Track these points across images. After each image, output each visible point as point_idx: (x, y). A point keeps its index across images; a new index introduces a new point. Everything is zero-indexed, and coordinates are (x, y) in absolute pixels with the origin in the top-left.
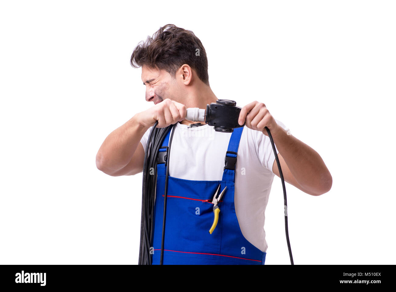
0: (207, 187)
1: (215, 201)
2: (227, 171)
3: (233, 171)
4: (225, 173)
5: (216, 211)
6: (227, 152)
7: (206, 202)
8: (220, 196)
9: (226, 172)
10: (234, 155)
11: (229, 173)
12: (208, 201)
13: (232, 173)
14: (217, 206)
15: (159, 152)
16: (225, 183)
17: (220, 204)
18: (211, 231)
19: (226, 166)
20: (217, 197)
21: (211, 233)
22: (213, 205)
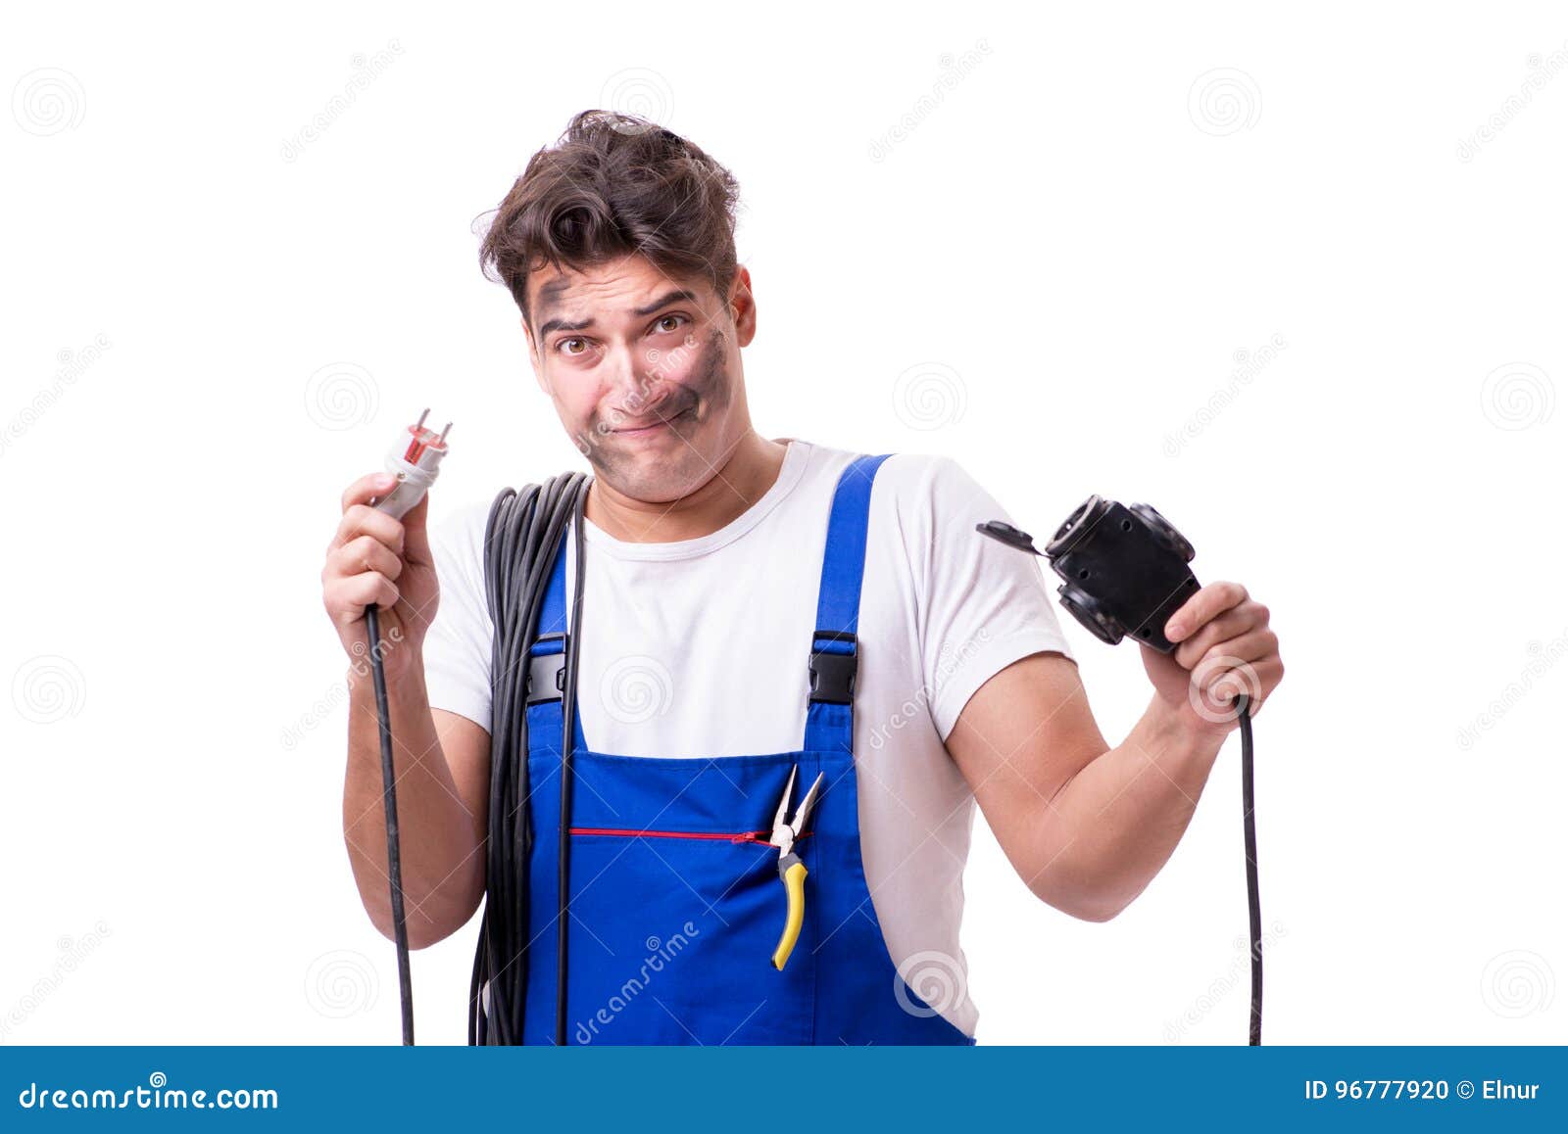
0: (745, 782)
1: (783, 836)
2: (821, 708)
3: (847, 709)
4: (813, 721)
5: (793, 876)
6: (817, 636)
7: (748, 842)
8: (801, 813)
9: (818, 712)
10: (843, 645)
11: (832, 717)
12: (758, 837)
13: (842, 718)
14: (794, 856)
15: (531, 656)
16: (818, 757)
17: (803, 846)
18: (781, 956)
19: (813, 689)
20: (788, 821)
21: (780, 966)
22: (778, 850)
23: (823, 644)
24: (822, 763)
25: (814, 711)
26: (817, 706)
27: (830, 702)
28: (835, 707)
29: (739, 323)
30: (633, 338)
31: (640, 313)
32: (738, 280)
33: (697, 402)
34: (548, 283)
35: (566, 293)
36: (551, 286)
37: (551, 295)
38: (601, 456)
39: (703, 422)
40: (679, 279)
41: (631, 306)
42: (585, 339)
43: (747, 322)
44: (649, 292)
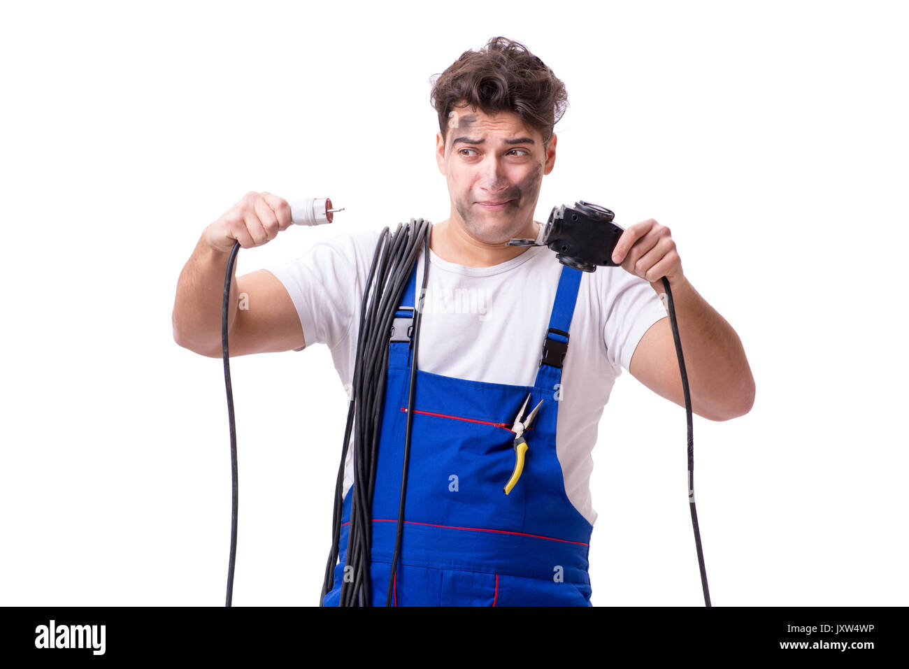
1: (518, 428)
2: (546, 368)
3: (559, 370)
4: (540, 373)
5: (521, 448)
6: (549, 331)
7: (501, 427)
8: (529, 418)
9: (544, 370)
10: (562, 338)
11: (551, 373)
12: (506, 426)
13: (556, 374)
14: (523, 439)
15: (394, 317)
16: (541, 391)
17: (528, 435)
18: (508, 488)
19: (544, 357)
20: (523, 420)
21: (507, 493)
22: (515, 434)
23: (553, 335)
24: (543, 395)
25: (542, 368)
26: (545, 366)
27: (552, 366)
28: (554, 369)
29: (547, 162)
30: (500, 156)
31: (507, 142)
32: (552, 141)
33: (520, 197)
34: (465, 117)
35: (473, 124)
36: (466, 119)
37: (465, 123)
38: (466, 214)
39: (522, 209)
40: (529, 132)
41: (504, 137)
42: (476, 150)
43: (550, 164)
44: (514, 134)
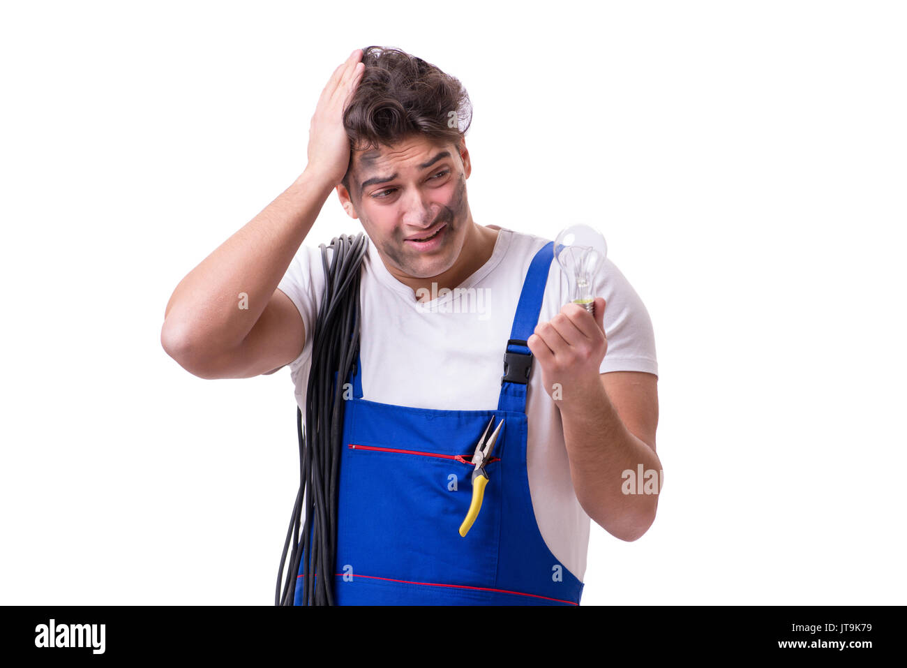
0: (459, 426)
1: (478, 458)
2: (509, 386)
3: (524, 387)
4: (504, 393)
5: (479, 482)
6: (510, 343)
8: (489, 444)
9: (507, 388)
11: (515, 392)
12: (465, 458)
13: (521, 393)
14: (482, 471)
16: (506, 415)
19: (505, 374)
20: (483, 448)
21: (462, 535)
22: (474, 466)
23: (513, 347)
24: (508, 418)
25: (505, 388)
26: (507, 384)
27: (514, 383)
28: (518, 386)
30: (420, 183)
31: (424, 166)
35: (378, 160)
36: (366, 156)
37: (367, 161)
41: (419, 163)
44: (428, 154)
